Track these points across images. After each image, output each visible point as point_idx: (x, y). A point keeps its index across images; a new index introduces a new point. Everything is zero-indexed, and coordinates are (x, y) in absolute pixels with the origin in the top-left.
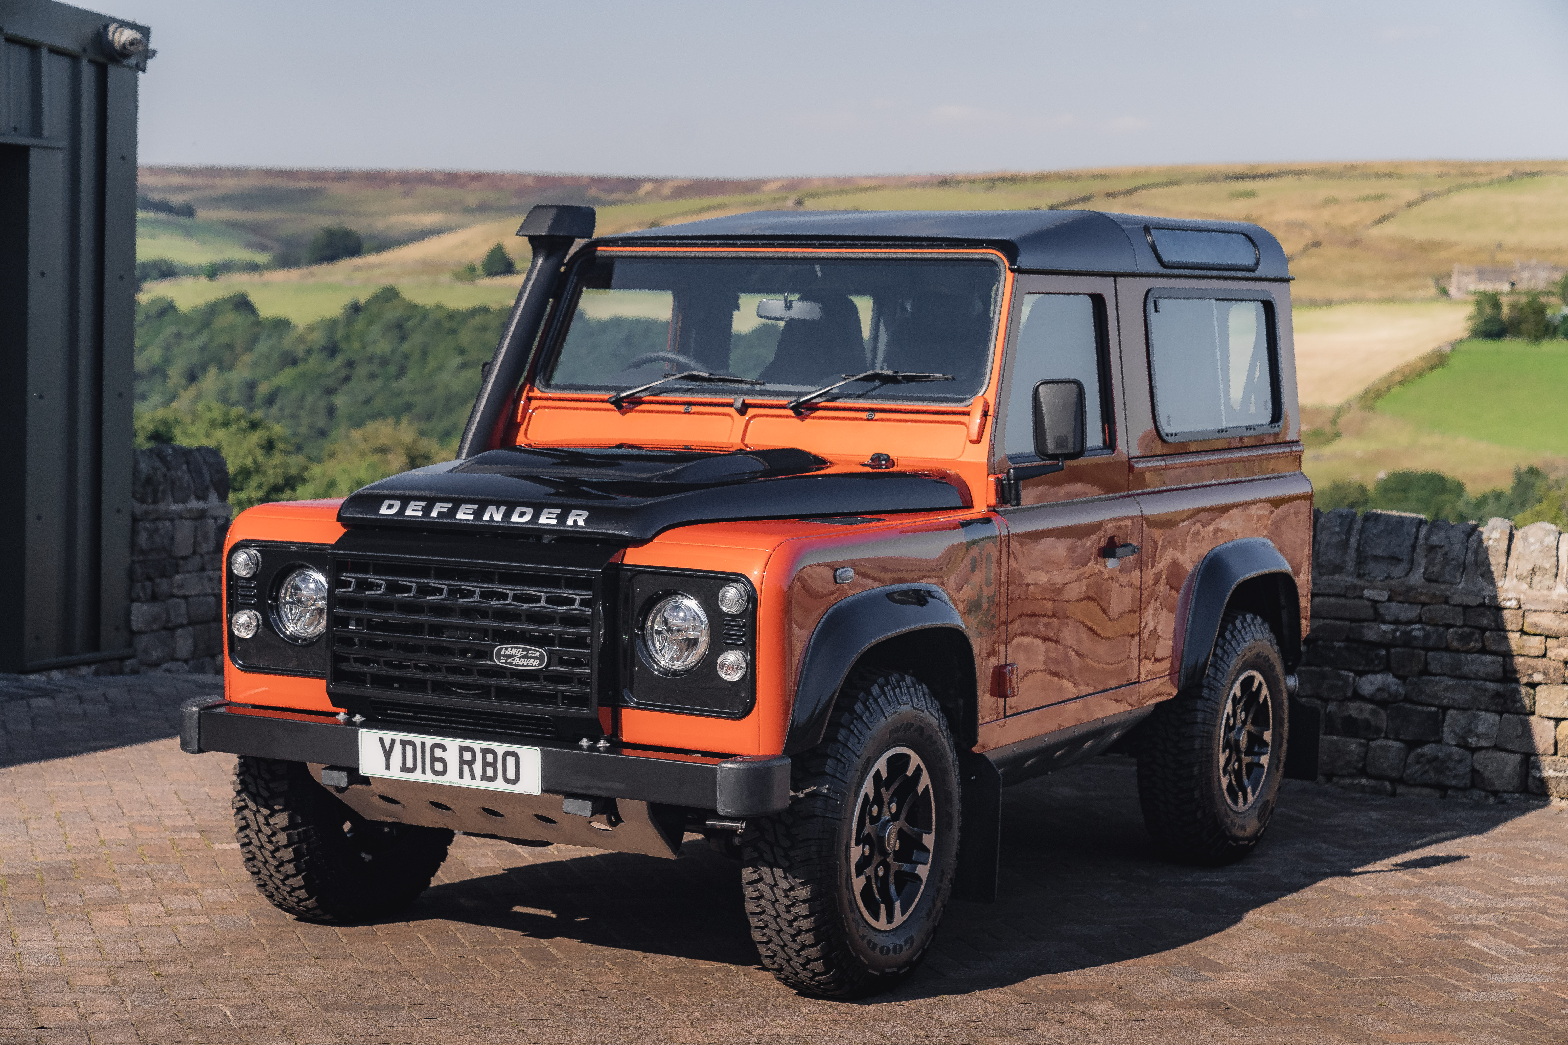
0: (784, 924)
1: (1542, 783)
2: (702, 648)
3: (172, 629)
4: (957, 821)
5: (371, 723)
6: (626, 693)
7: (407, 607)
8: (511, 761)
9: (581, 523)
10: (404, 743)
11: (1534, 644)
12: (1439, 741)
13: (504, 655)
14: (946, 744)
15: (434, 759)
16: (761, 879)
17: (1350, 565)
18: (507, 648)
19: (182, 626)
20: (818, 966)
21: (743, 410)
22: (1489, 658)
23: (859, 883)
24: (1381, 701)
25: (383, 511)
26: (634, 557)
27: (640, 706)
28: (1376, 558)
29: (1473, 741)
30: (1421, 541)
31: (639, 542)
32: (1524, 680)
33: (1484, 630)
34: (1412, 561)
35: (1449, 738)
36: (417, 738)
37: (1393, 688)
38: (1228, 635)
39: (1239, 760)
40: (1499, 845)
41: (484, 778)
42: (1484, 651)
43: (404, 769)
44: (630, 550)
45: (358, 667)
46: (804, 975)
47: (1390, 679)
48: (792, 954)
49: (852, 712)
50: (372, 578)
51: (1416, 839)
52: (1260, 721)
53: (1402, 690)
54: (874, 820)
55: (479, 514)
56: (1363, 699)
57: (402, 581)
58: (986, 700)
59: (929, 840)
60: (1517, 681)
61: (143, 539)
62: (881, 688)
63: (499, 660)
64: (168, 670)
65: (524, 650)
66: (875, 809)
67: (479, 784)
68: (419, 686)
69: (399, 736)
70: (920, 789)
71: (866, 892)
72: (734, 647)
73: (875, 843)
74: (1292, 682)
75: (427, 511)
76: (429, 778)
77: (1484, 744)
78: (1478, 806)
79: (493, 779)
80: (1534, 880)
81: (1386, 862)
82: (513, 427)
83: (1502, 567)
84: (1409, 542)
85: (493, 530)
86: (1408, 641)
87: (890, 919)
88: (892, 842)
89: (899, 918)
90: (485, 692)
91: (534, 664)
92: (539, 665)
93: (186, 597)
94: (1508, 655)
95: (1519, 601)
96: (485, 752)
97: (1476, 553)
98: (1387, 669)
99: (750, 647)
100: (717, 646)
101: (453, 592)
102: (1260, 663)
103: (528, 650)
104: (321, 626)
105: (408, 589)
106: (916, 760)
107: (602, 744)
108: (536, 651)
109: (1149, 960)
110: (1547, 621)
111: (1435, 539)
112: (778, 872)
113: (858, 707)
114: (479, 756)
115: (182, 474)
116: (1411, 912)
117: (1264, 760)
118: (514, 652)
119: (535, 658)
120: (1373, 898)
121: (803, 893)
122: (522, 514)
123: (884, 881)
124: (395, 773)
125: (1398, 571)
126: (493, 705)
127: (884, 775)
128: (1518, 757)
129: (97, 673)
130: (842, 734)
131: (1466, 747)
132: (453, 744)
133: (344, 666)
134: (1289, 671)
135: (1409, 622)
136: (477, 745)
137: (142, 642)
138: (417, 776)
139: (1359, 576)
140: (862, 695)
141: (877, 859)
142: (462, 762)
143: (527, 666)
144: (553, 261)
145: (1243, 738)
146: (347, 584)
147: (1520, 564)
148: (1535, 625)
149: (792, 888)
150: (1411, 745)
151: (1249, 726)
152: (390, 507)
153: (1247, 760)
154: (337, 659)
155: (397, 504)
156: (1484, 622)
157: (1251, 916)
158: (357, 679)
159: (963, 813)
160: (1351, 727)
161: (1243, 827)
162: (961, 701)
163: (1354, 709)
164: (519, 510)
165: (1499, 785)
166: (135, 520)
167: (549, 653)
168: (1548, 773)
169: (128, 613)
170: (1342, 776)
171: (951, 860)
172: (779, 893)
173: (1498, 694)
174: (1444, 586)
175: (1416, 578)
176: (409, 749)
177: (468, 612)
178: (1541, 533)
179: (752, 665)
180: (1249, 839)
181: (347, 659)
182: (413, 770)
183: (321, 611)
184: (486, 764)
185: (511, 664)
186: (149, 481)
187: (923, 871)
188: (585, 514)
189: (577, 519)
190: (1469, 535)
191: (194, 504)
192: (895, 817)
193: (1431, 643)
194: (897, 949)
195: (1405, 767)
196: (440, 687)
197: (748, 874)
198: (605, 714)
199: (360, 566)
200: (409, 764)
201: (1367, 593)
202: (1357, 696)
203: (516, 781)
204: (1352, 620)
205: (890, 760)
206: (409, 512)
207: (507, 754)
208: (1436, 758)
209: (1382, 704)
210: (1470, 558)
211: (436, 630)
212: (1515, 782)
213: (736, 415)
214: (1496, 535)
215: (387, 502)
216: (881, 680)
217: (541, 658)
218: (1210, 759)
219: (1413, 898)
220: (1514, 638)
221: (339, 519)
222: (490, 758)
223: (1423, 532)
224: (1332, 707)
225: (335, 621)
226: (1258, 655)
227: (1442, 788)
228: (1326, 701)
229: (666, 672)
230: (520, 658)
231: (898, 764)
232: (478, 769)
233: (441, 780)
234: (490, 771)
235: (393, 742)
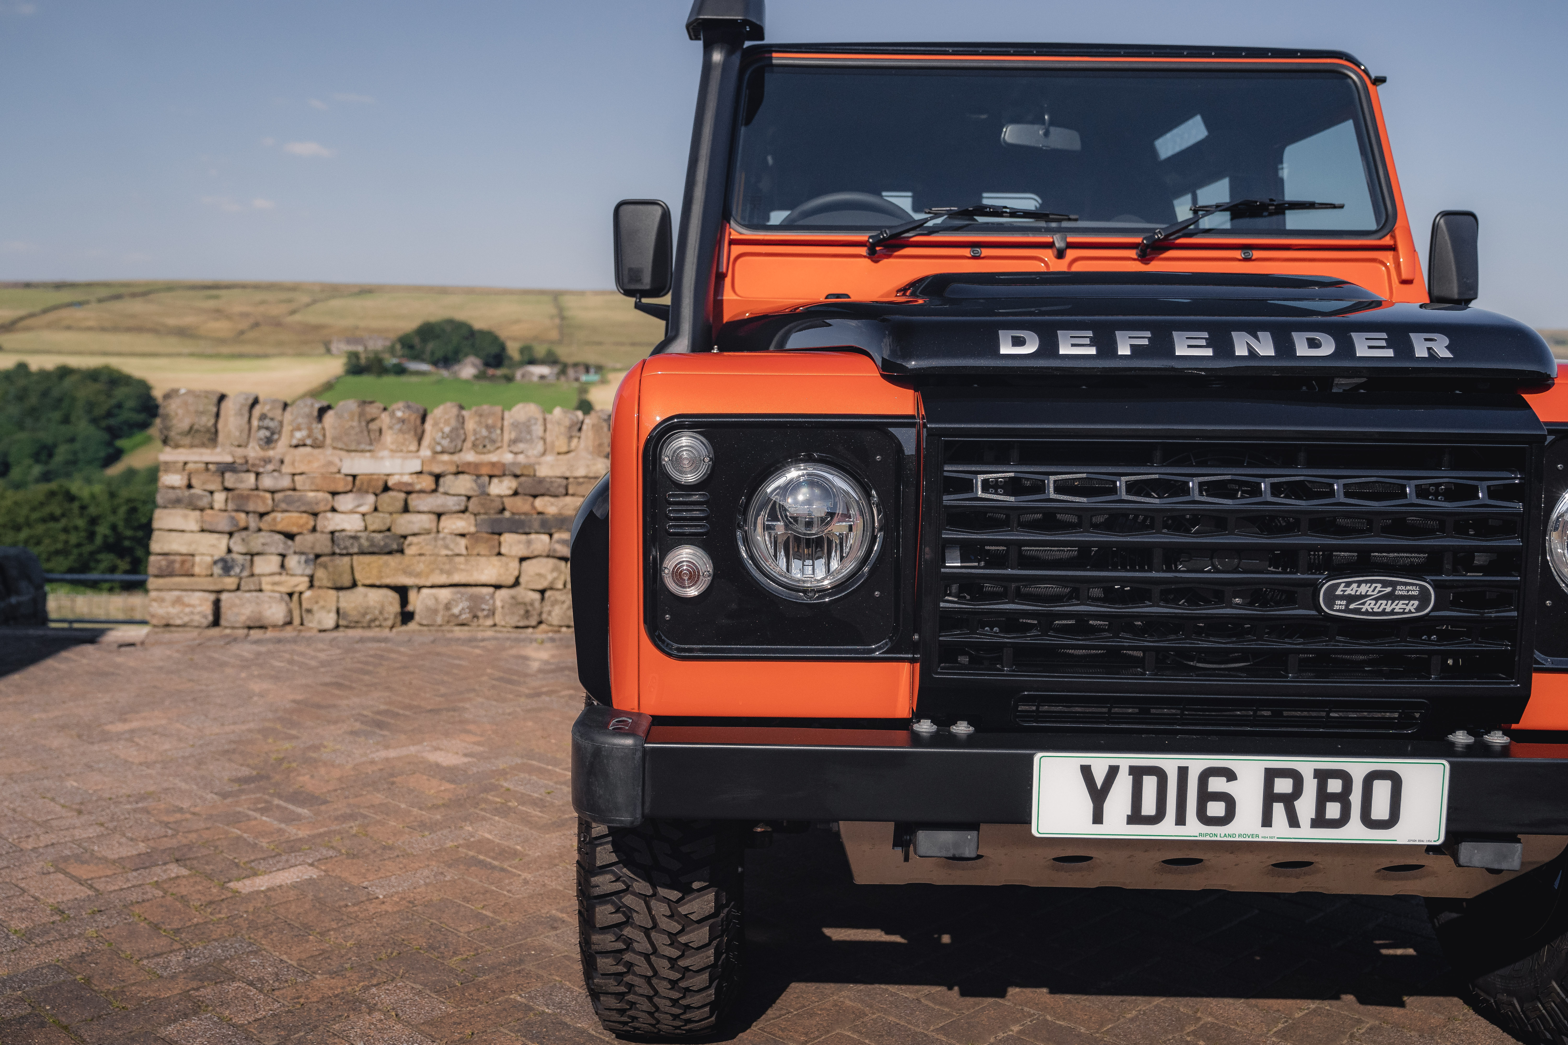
8: (1383, 787)
9: (1441, 353)
10: (1132, 771)
13: (1341, 597)
15: (1205, 797)
18: (1348, 585)
21: (1063, 251)
25: (1006, 350)
36: (1170, 763)
41: (1320, 821)
44: (1533, 397)
63: (1330, 606)
65: (1385, 584)
67: (1306, 833)
69: (1125, 759)
75: (1104, 345)
76: (1194, 830)
79: (1340, 822)
82: (718, 279)
91: (1407, 608)
92: (1418, 609)
96: (1322, 776)
103: (1394, 585)
107: (1495, 737)
108: (1411, 587)
114: (1311, 784)
118: (1364, 589)
119: (1410, 598)
124: (1115, 827)
132: (1249, 767)
136: (1304, 764)
138: (1167, 829)
142: (1270, 798)
143: (1392, 612)
152: (1019, 342)
167: (1439, 587)
182: (1156, 817)
184: (1323, 797)
185: (1357, 611)
188: (1444, 338)
189: (1429, 347)
200: (1149, 809)
203: (1391, 822)
206: (1064, 350)
207: (1369, 776)
215: (1010, 334)
217: (1423, 598)
222: (1334, 785)
230: (1377, 599)
232: (1306, 806)
233: (1219, 833)
234: (1333, 810)
235: (1113, 771)
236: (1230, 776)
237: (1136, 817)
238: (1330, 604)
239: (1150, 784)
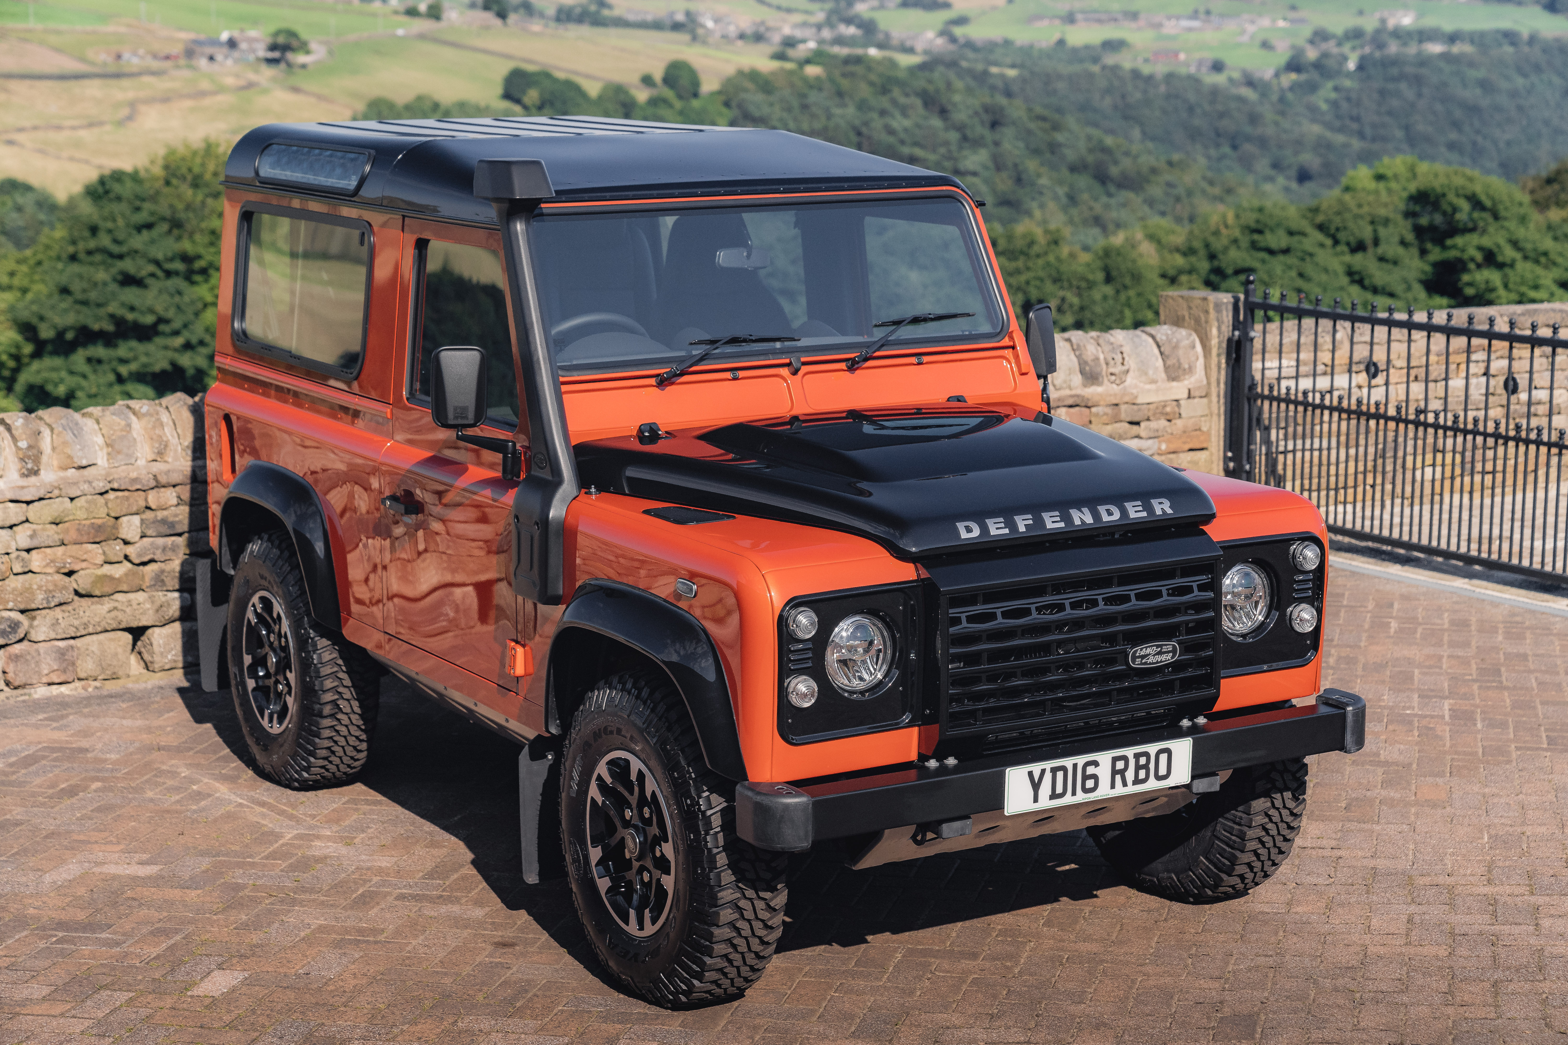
2: (1263, 606)
8: (1163, 758)
9: (1168, 510)
10: (1055, 770)
13: (1139, 657)
15: (1085, 778)
18: (1141, 649)
25: (963, 534)
36: (1068, 762)
41: (1137, 781)
44: (1204, 528)
45: (970, 706)
55: (1066, 520)
63: (1134, 663)
65: (1158, 646)
67: (1130, 789)
72: (1301, 600)
75: (1010, 525)
76: (1080, 797)
79: (1146, 780)
91: (1167, 658)
92: (1172, 658)
96: (1137, 757)
100: (1286, 602)
103: (1161, 646)
107: (1200, 721)
108: (1168, 645)
118: (1149, 651)
119: (1168, 652)
122: (1110, 512)
124: (1045, 802)
132: (1105, 758)
136: (1129, 752)
138: (1068, 800)
142: (1114, 772)
143: (1161, 662)
146: (959, 621)
152: (968, 530)
154: (951, 702)
155: (975, 525)
164: (1106, 508)
167: (1180, 644)
181: (960, 701)
182: (1063, 794)
184: (1138, 768)
185: (1146, 663)
188: (1168, 500)
189: (1164, 507)
199: (969, 600)
200: (1060, 790)
206: (991, 531)
215: (963, 526)
217: (1174, 651)
230: (1154, 655)
232: (1130, 775)
233: (1091, 797)
234: (1142, 774)
235: (1043, 771)
236: (1096, 764)
237: (1054, 796)
238: (1134, 661)
239: (1060, 775)
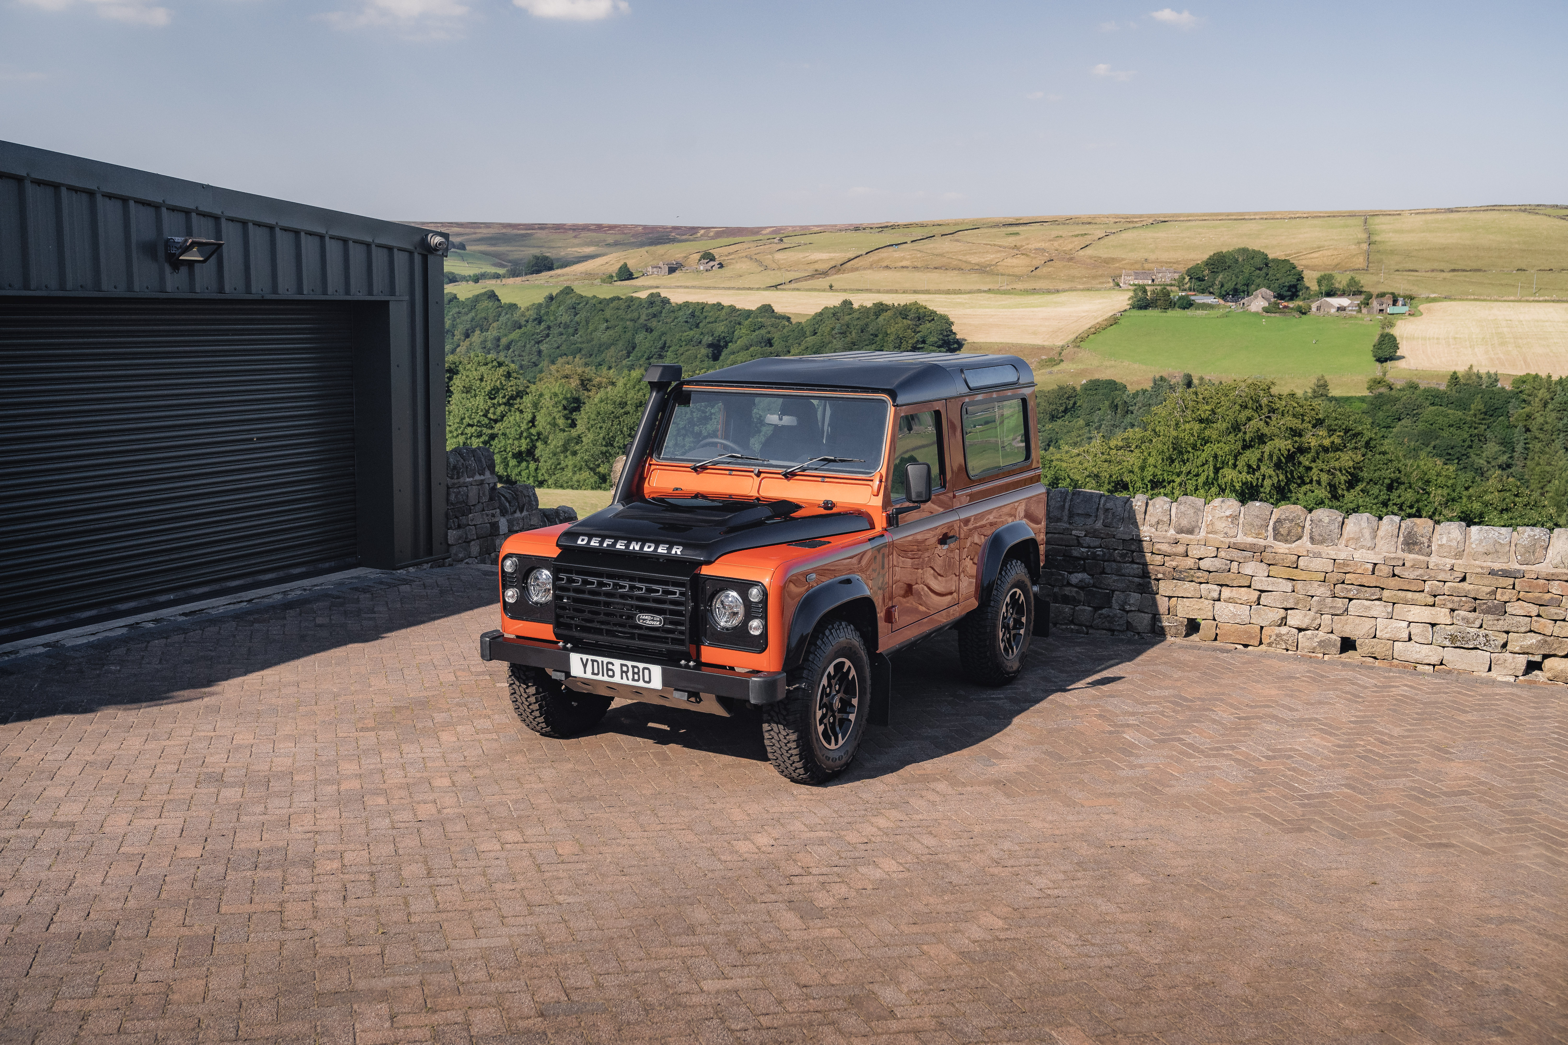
0: (784, 752)
1: (1162, 628)
2: (741, 616)
3: (469, 542)
4: (869, 690)
5: (576, 650)
6: (703, 638)
7: (592, 593)
8: (646, 672)
9: (679, 553)
10: (593, 661)
11: (1158, 559)
12: (1110, 607)
13: (642, 619)
14: (863, 654)
15: (608, 670)
16: (772, 730)
17: (1065, 518)
18: (643, 616)
19: (474, 540)
20: (802, 771)
21: (758, 474)
22: (1135, 566)
23: (821, 729)
24: (1081, 587)
25: (579, 542)
26: (706, 570)
27: (710, 645)
28: (1078, 515)
29: (1128, 608)
30: (1101, 506)
31: (708, 563)
32: (1153, 577)
33: (1133, 552)
34: (1096, 516)
35: (1115, 606)
36: (599, 659)
37: (1087, 580)
38: (1003, 573)
39: (1009, 633)
40: (1140, 669)
41: (633, 680)
42: (1133, 562)
43: (593, 673)
44: (703, 567)
45: (568, 621)
46: (794, 775)
47: (1085, 576)
48: (788, 765)
49: (816, 645)
50: (574, 577)
51: (1099, 665)
52: (1020, 612)
53: (1091, 582)
54: (828, 695)
55: (627, 546)
56: (1072, 585)
57: (590, 579)
58: (882, 625)
59: (855, 701)
60: (1150, 577)
61: (452, 497)
62: (830, 631)
64: (467, 563)
65: (651, 617)
66: (828, 690)
67: (631, 682)
68: (599, 631)
69: (590, 657)
70: (850, 677)
71: (825, 733)
72: (756, 617)
73: (829, 707)
74: (1036, 589)
75: (601, 543)
76: (606, 678)
77: (1133, 609)
78: (1130, 642)
79: (638, 680)
80: (1158, 692)
81: (1083, 682)
82: (642, 479)
83: (1142, 520)
84: (1095, 507)
85: (634, 554)
86: (1094, 557)
87: (836, 742)
88: (837, 704)
89: (841, 742)
90: (632, 636)
91: (657, 624)
92: (659, 624)
93: (475, 525)
94: (1145, 565)
95: (1150, 537)
96: (633, 667)
97: (1129, 512)
98: (1084, 570)
99: (765, 617)
100: (748, 617)
101: (615, 585)
102: (1019, 584)
103: (654, 617)
104: (550, 597)
105: (593, 583)
106: (848, 663)
107: (692, 664)
108: (658, 617)
109: (965, 752)
110: (1165, 547)
111: (1108, 505)
112: (781, 727)
113: (819, 642)
114: (631, 669)
115: (472, 463)
116: (1096, 716)
117: (1022, 631)
118: (646, 617)
119: (657, 621)
120: (1077, 707)
121: (793, 737)
122: (649, 547)
123: (833, 724)
124: (589, 675)
125: (1090, 521)
126: (637, 643)
127: (832, 674)
128: (1150, 615)
129: (431, 567)
130: (811, 657)
131: (1124, 610)
132: (617, 663)
133: (561, 620)
134: (1034, 583)
135: (1095, 548)
136: (630, 663)
137: (454, 550)
138: (599, 677)
139: (1070, 523)
140: (820, 636)
141: (829, 714)
142: (622, 672)
143: (653, 625)
144: (661, 393)
145: (1011, 623)
146: (562, 579)
147: (1151, 519)
148: (1159, 550)
149: (788, 735)
150: (1096, 609)
151: (1014, 616)
152: (583, 540)
153: (1013, 632)
154: (558, 616)
155: (586, 539)
156: (1133, 547)
157: (1016, 720)
158: (568, 627)
159: (872, 685)
160: (1066, 600)
161: (1012, 667)
162: (870, 629)
163: (1067, 591)
164: (648, 544)
165: (1140, 629)
166: (448, 488)
167: (664, 619)
168: (1165, 624)
169: (447, 535)
170: (1061, 624)
171: (866, 710)
172: (782, 737)
173: (1140, 584)
174: (1113, 529)
175: (1099, 525)
176: (595, 664)
177: (623, 596)
178: (1162, 503)
179: (766, 627)
180: (1014, 672)
181: (563, 617)
182: (598, 674)
183: (549, 590)
184: (634, 673)
185: (645, 623)
186: (455, 467)
187: (852, 717)
188: (681, 548)
189: (677, 551)
190: (1126, 503)
191: (478, 477)
192: (838, 692)
193: (1106, 558)
194: (840, 758)
195: (1093, 620)
196: (609, 633)
197: (766, 727)
198: (692, 649)
199: (568, 571)
200: (596, 671)
201: (1074, 532)
202: (1069, 584)
203: (649, 682)
204: (1066, 546)
205: (835, 666)
206: (592, 543)
207: (644, 669)
208: (1109, 616)
209: (1082, 588)
210: (1126, 515)
211: (608, 604)
212: (1149, 628)
213: (755, 477)
214: (1139, 503)
215: (581, 538)
216: (830, 627)
217: (660, 621)
218: (995, 636)
219: (1097, 706)
220: (1148, 556)
221: (558, 545)
222: (636, 670)
223: (1102, 502)
224: (1056, 590)
225: (557, 597)
226: (1019, 581)
227: (1112, 631)
228: (1053, 586)
229: (723, 628)
230: (650, 620)
231: (839, 667)
232: (630, 674)
233: (612, 680)
234: (636, 677)
235: (587, 660)
236: (613, 665)
238: (639, 620)
